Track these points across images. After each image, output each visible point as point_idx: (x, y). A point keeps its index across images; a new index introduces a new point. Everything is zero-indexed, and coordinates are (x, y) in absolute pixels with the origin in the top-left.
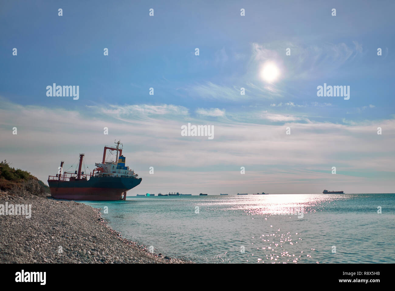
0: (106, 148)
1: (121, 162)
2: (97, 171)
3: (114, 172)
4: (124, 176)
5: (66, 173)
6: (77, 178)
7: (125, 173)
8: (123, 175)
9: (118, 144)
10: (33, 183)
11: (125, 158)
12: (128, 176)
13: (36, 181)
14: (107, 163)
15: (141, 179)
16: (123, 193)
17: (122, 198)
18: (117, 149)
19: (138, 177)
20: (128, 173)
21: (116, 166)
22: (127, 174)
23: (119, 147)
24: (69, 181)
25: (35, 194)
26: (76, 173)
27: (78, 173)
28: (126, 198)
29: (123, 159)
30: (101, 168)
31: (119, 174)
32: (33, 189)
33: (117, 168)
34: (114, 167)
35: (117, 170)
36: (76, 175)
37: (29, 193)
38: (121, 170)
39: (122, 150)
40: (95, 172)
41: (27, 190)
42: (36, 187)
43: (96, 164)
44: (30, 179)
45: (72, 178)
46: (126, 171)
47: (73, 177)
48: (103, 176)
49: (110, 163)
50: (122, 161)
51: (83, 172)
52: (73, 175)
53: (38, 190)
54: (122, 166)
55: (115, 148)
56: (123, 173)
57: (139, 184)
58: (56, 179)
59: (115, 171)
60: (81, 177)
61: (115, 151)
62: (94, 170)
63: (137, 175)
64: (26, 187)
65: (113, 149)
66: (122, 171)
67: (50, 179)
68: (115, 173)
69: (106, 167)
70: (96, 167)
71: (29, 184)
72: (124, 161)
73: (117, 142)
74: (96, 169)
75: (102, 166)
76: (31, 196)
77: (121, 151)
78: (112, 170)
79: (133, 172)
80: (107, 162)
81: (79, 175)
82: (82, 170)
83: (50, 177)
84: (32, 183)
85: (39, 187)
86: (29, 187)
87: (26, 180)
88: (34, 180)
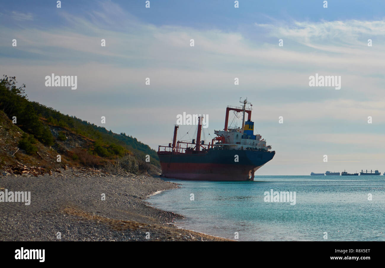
0: (228, 109)
1: (247, 129)
2: (217, 141)
3: (237, 143)
4: (251, 148)
5: (180, 142)
6: (195, 150)
7: (253, 144)
8: (250, 146)
9: (245, 103)
10: (129, 159)
11: (254, 122)
12: (256, 149)
13: (132, 157)
14: (230, 130)
15: (274, 153)
16: (251, 171)
17: (250, 178)
18: (243, 110)
19: (271, 150)
20: (256, 144)
21: (240, 135)
22: (256, 146)
23: (246, 107)
24: (185, 153)
25: (132, 171)
26: (193, 143)
27: (196, 143)
28: (254, 179)
29: (250, 124)
30: (222, 137)
31: (244, 145)
32: (129, 166)
33: (242, 137)
34: (237, 135)
35: (242, 140)
36: (194, 146)
37: (124, 171)
38: (247, 139)
39: (251, 111)
40: (214, 143)
41: (123, 167)
42: (133, 164)
43: (215, 131)
44: (126, 155)
45: (188, 150)
46: (255, 141)
47: (190, 148)
48: (224, 148)
49: (234, 131)
50: (250, 128)
51: (203, 142)
52: (189, 146)
53: (136, 167)
54: (248, 135)
55: (242, 109)
56: (250, 144)
57: (272, 158)
58: (168, 151)
59: (239, 142)
60: (201, 149)
61: (241, 113)
62: (213, 140)
63: (269, 147)
64: (122, 164)
65: (238, 111)
66: (248, 141)
67: (160, 151)
68: (239, 145)
69: (228, 136)
70: (216, 136)
71: (124, 160)
72: (252, 128)
73: (243, 100)
74: (215, 139)
75: (222, 135)
76: (126, 174)
77: (249, 112)
78: (235, 141)
79: (265, 142)
80: (231, 128)
81: (198, 146)
82: (202, 139)
83: (160, 148)
84: (127, 159)
85: (137, 164)
86: (124, 164)
87: (121, 156)
88: (129, 155)
